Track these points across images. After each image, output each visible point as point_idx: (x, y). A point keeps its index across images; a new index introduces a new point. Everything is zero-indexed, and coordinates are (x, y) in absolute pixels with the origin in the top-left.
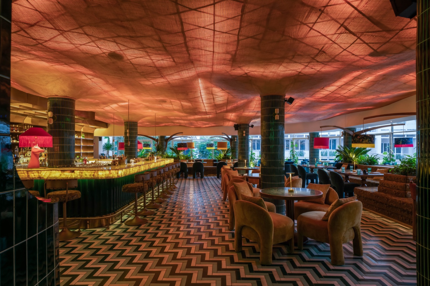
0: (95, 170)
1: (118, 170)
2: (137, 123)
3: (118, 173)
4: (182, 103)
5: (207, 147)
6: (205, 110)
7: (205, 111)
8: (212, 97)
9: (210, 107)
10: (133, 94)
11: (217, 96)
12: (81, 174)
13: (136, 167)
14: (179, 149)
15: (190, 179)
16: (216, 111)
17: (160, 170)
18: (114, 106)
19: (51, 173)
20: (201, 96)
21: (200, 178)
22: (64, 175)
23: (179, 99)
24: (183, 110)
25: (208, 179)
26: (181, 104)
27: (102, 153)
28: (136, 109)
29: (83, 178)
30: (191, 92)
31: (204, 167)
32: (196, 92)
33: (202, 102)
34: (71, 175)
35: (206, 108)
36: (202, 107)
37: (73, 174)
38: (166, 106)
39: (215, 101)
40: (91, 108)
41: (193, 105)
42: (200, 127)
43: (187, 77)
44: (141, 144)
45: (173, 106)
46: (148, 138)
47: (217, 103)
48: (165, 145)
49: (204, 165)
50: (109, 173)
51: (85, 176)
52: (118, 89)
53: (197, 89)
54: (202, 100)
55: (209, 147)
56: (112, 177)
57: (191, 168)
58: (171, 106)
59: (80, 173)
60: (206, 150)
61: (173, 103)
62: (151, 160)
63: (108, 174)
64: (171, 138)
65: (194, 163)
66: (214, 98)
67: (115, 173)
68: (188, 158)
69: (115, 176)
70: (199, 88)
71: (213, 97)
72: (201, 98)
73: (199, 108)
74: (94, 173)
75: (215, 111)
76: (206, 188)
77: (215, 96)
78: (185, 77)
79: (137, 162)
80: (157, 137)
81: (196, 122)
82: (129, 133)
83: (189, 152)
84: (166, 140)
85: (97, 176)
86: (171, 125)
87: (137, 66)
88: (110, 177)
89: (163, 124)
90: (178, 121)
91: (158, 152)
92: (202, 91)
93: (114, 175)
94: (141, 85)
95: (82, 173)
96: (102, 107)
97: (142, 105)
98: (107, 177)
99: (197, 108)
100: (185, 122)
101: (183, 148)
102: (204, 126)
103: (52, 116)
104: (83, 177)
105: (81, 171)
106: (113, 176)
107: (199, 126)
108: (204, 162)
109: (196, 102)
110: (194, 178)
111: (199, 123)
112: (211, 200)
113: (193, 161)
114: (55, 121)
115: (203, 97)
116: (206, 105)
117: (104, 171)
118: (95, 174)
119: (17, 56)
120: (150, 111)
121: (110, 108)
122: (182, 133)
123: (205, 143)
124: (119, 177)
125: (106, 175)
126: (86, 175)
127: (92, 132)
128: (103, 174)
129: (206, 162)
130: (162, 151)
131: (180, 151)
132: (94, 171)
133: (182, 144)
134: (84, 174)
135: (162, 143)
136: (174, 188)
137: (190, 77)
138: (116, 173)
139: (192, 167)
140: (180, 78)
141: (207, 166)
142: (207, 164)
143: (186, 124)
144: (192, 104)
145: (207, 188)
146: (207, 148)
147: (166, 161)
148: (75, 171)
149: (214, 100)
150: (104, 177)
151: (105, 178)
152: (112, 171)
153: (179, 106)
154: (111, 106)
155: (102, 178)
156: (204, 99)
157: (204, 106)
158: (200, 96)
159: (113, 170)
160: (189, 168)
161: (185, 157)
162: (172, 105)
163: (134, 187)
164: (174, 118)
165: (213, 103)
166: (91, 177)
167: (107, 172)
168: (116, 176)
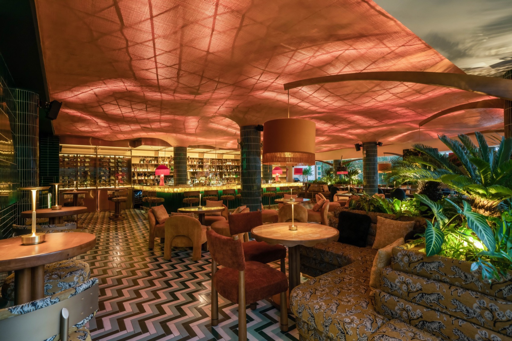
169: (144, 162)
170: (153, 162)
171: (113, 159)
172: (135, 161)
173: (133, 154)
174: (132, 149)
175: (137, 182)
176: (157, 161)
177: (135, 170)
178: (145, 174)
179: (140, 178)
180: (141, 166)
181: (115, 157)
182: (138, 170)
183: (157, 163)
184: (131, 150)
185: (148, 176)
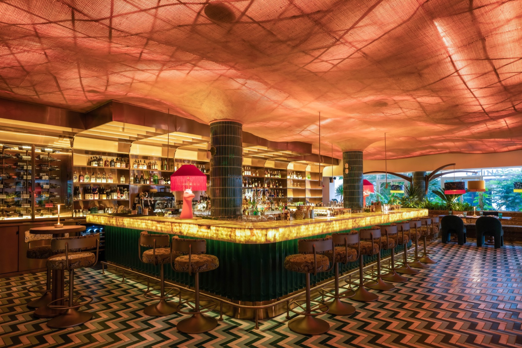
0: (231, 228)
1: (267, 229)
2: (362, 152)
3: (266, 235)
4: (419, 99)
5: (516, 188)
6: (481, 105)
7: (480, 108)
8: (489, 68)
9: (492, 95)
10: (317, 99)
11: (504, 62)
12: (217, 232)
13: (318, 225)
14: (449, 192)
15: (468, 248)
16: (512, 104)
17: (372, 232)
18: (313, 127)
19: (189, 227)
20: (457, 71)
21: (493, 246)
22: (201, 231)
23: (408, 91)
24: (427, 114)
25: (514, 250)
26: (419, 103)
27: (334, 198)
28: (347, 128)
29: (219, 239)
30: (427, 66)
31: (503, 226)
32: (439, 63)
33: (463, 86)
34: (208, 233)
35: (482, 101)
36: (470, 100)
37: (209, 231)
38: (392, 112)
39: (502, 77)
40: (287, 135)
41: (445, 99)
42: (495, 152)
43: (399, 26)
44: (370, 186)
45: (405, 110)
46: (395, 176)
47: (510, 82)
48: (425, 187)
49: (501, 222)
50: (251, 234)
51: (222, 237)
52: (290, 95)
53: (439, 53)
54: (465, 83)
55: (519, 188)
56: (256, 242)
57: (474, 226)
58: (400, 111)
59: (216, 230)
60: (514, 195)
61: (401, 104)
62: (372, 211)
63: (249, 236)
64: (433, 176)
65: (478, 219)
66: (495, 70)
67: (260, 235)
68: (468, 209)
69: (260, 241)
70: (443, 51)
71: (494, 67)
72: (458, 78)
73: (462, 104)
74: (231, 231)
75: (509, 105)
76: (499, 271)
77: (497, 64)
78: (393, 26)
79: (337, 214)
80: (409, 174)
81: (480, 142)
82: (349, 168)
83: (476, 198)
84: (425, 178)
85: (234, 238)
86: (432, 153)
87: (268, 26)
88: (252, 241)
89: (418, 153)
90: (441, 144)
91: (412, 197)
92: (454, 58)
93: (260, 239)
94: (316, 74)
95: (218, 230)
96: (298, 132)
97: (352, 120)
98: (248, 241)
99: (457, 105)
100: (457, 144)
101: (455, 190)
102: (505, 149)
103: (210, 149)
104: (219, 237)
105: (218, 228)
106: (257, 239)
107: (492, 149)
108: (503, 218)
109: (450, 89)
110: (479, 245)
111: (489, 144)
112: (501, 306)
113: (478, 213)
114: (214, 154)
115: (462, 72)
116: (477, 93)
117: (243, 230)
118: (232, 234)
119: (148, 71)
120: (373, 129)
121: (309, 132)
122: (454, 164)
123: (509, 182)
124: (268, 243)
125: (245, 237)
126: (222, 234)
127: (303, 170)
128: (242, 235)
129: (509, 218)
130: (419, 195)
131: (452, 196)
132: (230, 230)
133: (453, 183)
134: (220, 233)
135: (418, 184)
136: (426, 263)
137: (404, 22)
138: (262, 234)
139: (475, 224)
140: (380, 33)
141: (512, 224)
142: (511, 220)
143: (458, 147)
144: (441, 97)
145: (503, 272)
146: (516, 191)
147: (404, 213)
148: (211, 227)
149: (497, 75)
150: (243, 239)
151: (244, 243)
152: (255, 231)
153: (415, 109)
154: (309, 128)
155: (240, 241)
156: (466, 78)
157: (475, 97)
158: (454, 71)
159: (256, 229)
160: (469, 228)
161: (463, 206)
162: (401, 108)
163: (299, 261)
164: (428, 138)
165: (499, 84)
166: (227, 239)
167: (248, 233)
168: (263, 240)
169: (98, 164)
170: (118, 166)
171: (27, 154)
172: (80, 161)
173: (76, 146)
174: (74, 134)
175: (82, 205)
176: (128, 164)
177: (79, 180)
178: (101, 189)
179: (89, 197)
180: (93, 172)
181: (33, 150)
182: (86, 181)
183: (126, 167)
184: (70, 136)
185: (108, 194)
